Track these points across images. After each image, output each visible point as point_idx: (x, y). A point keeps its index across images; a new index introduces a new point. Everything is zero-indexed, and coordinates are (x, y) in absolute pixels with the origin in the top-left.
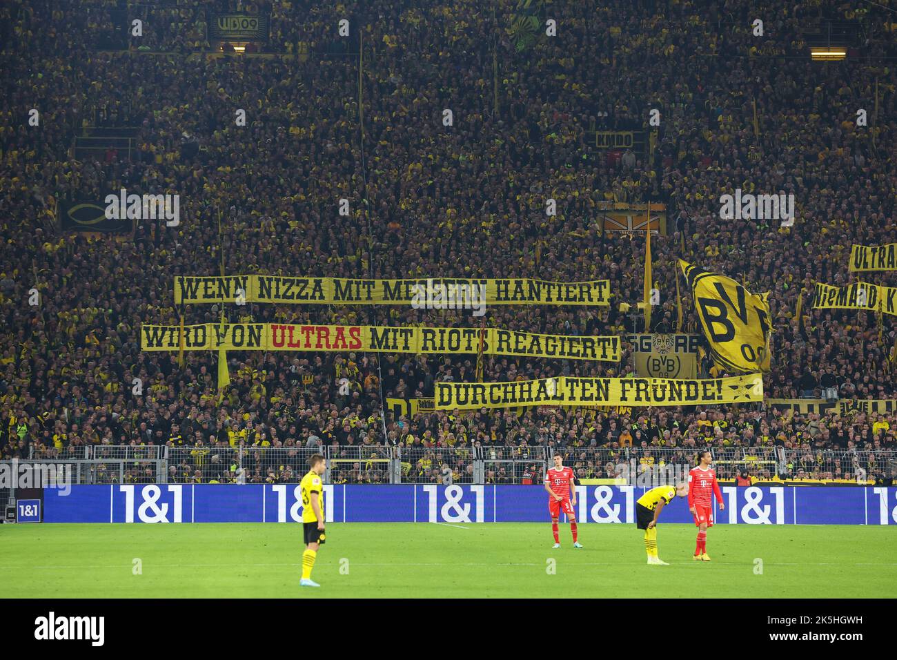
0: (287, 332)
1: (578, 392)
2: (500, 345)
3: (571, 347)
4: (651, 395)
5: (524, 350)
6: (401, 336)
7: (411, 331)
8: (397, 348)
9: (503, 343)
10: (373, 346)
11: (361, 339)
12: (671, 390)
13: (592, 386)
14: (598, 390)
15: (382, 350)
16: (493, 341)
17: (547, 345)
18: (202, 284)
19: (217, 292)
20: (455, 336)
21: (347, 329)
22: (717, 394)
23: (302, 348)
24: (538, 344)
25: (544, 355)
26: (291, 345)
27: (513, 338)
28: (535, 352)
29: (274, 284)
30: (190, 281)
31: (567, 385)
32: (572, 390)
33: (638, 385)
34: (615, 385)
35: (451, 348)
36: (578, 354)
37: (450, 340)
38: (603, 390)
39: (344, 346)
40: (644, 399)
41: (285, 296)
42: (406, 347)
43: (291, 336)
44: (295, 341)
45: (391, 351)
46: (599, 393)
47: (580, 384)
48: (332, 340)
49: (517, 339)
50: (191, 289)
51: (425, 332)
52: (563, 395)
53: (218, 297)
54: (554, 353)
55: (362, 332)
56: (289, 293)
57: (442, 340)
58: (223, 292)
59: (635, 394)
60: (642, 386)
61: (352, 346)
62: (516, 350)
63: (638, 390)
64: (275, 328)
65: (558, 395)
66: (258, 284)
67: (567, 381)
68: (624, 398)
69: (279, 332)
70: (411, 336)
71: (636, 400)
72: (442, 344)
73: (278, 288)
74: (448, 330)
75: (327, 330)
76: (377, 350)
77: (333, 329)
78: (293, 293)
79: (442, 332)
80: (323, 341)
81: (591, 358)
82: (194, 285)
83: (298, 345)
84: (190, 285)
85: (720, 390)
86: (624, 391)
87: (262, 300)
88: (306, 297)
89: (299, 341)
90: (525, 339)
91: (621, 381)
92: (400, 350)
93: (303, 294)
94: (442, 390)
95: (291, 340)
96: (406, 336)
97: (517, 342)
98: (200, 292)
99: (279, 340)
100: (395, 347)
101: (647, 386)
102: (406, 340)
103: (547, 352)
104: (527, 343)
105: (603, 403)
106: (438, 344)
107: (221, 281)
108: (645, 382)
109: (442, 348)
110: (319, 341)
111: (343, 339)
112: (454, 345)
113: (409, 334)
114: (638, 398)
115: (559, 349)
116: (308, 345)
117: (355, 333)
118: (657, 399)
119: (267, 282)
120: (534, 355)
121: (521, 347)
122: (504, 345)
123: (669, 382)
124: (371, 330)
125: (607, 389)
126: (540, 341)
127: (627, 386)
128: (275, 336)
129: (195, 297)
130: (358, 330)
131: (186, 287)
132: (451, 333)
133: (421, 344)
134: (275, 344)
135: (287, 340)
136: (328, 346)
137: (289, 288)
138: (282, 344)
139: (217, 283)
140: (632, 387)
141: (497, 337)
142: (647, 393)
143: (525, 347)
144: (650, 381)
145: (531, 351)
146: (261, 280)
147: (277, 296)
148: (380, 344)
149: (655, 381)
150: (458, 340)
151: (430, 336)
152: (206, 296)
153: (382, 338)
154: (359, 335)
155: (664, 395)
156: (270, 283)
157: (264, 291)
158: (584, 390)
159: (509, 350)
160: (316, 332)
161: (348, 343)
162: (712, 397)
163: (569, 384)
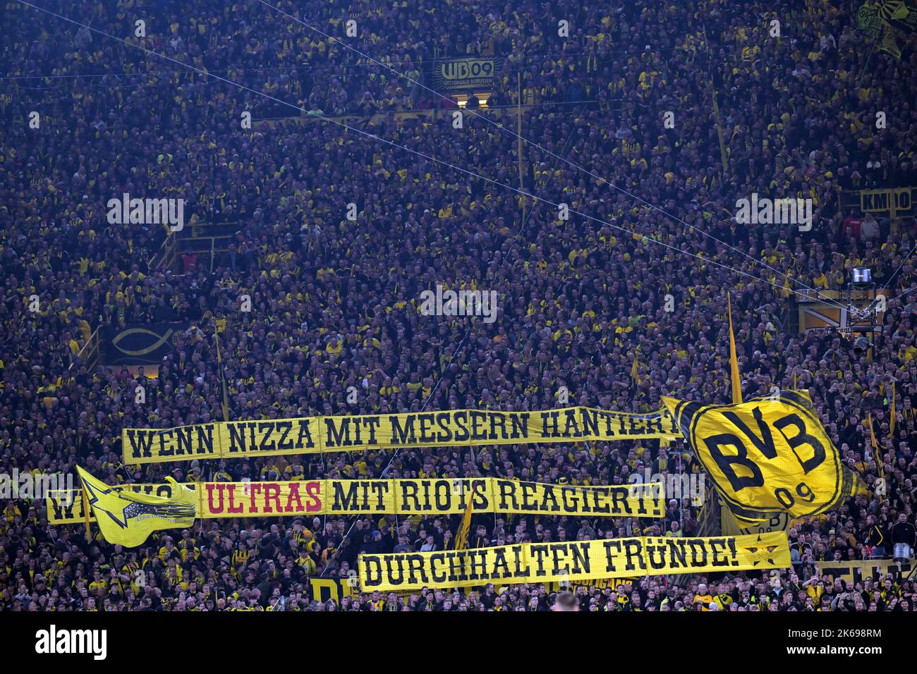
0: (226, 492)
1: (548, 563)
2: (504, 500)
3: (596, 500)
4: (647, 560)
5: (535, 506)
6: (374, 491)
7: (386, 485)
8: (368, 508)
9: (507, 497)
10: (336, 506)
11: (321, 497)
12: (672, 553)
13: (566, 554)
14: (575, 559)
15: (349, 512)
16: (493, 496)
17: (564, 498)
18: (156, 439)
19: (176, 448)
20: (443, 489)
21: (303, 485)
22: (730, 559)
23: (246, 513)
24: (553, 498)
25: (563, 512)
26: (231, 509)
27: (519, 490)
28: (550, 508)
29: (247, 431)
30: (141, 435)
31: (533, 555)
32: (540, 561)
33: (628, 548)
34: (597, 548)
35: (440, 507)
36: (607, 509)
37: (437, 495)
38: (581, 558)
39: (300, 508)
40: (637, 565)
41: (263, 447)
42: (381, 506)
43: (231, 498)
44: (236, 505)
45: (361, 512)
46: (576, 564)
47: (551, 553)
48: (284, 501)
49: (525, 491)
50: (144, 444)
51: (404, 485)
52: (528, 568)
53: (178, 453)
54: (575, 509)
55: (322, 489)
56: (268, 443)
57: (427, 496)
58: (184, 447)
59: (625, 561)
60: (633, 549)
61: (310, 508)
62: (525, 506)
63: (629, 555)
64: (210, 488)
65: (522, 569)
66: (228, 433)
67: (533, 549)
68: (611, 568)
69: (216, 492)
70: (387, 491)
71: (627, 568)
72: (427, 501)
73: (253, 437)
74: (433, 481)
75: (277, 488)
76: (342, 511)
77: (285, 487)
78: (273, 442)
79: (426, 485)
80: (273, 503)
81: (624, 514)
82: (146, 439)
83: (241, 509)
84: (141, 439)
85: (734, 552)
86: (609, 557)
87: (234, 455)
88: (290, 446)
89: (241, 504)
90: (535, 491)
91: (606, 545)
92: (373, 510)
93: (286, 442)
94: (368, 565)
95: (232, 504)
96: (380, 490)
97: (525, 495)
98: (155, 448)
99: (216, 505)
100: (366, 507)
101: (640, 549)
102: (380, 497)
103: (567, 508)
104: (538, 495)
105: (583, 576)
106: (422, 502)
107: (179, 431)
108: (638, 543)
109: (428, 507)
110: (267, 503)
111: (298, 498)
112: (443, 501)
113: (383, 489)
114: (630, 567)
115: (581, 503)
116: (253, 509)
117: (314, 490)
118: (655, 566)
119: (238, 431)
120: (550, 512)
121: (530, 501)
122: (509, 500)
123: (668, 542)
124: (335, 484)
125: (587, 557)
126: (555, 494)
127: (614, 550)
128: (211, 499)
129: (150, 455)
130: (317, 486)
131: (137, 442)
132: (438, 485)
133: (400, 502)
134: (212, 510)
135: (227, 505)
136: (279, 509)
137: (267, 436)
138: (220, 509)
139: (175, 435)
140: (619, 550)
141: (498, 489)
142: (641, 558)
143: (536, 502)
144: (643, 541)
145: (544, 507)
146: (231, 427)
147: (253, 447)
148: (345, 502)
149: (650, 541)
150: (448, 495)
151: (410, 490)
152: (162, 453)
153: (349, 495)
154: (318, 492)
155: (663, 559)
156: (242, 431)
157: (236, 441)
158: (556, 560)
159: (515, 506)
160: (263, 490)
161: (304, 504)
162: (725, 563)
163: (536, 553)
